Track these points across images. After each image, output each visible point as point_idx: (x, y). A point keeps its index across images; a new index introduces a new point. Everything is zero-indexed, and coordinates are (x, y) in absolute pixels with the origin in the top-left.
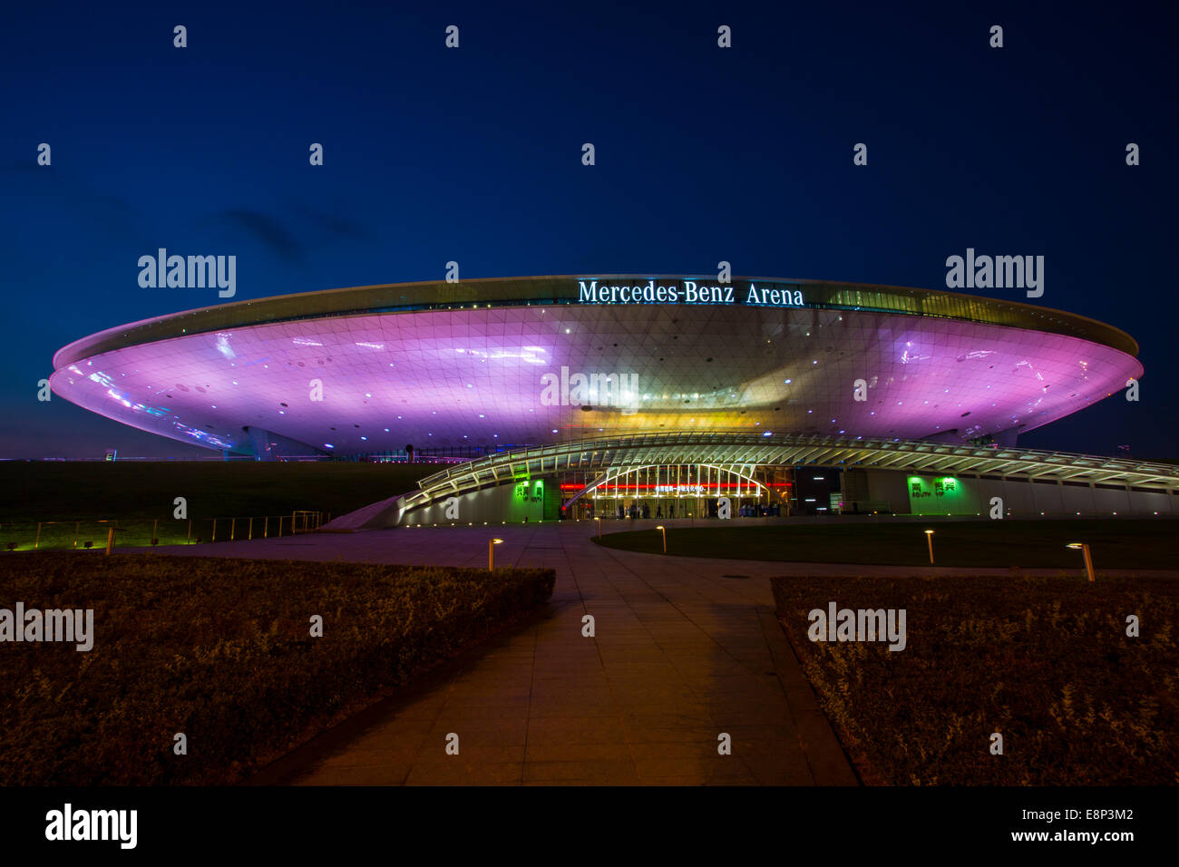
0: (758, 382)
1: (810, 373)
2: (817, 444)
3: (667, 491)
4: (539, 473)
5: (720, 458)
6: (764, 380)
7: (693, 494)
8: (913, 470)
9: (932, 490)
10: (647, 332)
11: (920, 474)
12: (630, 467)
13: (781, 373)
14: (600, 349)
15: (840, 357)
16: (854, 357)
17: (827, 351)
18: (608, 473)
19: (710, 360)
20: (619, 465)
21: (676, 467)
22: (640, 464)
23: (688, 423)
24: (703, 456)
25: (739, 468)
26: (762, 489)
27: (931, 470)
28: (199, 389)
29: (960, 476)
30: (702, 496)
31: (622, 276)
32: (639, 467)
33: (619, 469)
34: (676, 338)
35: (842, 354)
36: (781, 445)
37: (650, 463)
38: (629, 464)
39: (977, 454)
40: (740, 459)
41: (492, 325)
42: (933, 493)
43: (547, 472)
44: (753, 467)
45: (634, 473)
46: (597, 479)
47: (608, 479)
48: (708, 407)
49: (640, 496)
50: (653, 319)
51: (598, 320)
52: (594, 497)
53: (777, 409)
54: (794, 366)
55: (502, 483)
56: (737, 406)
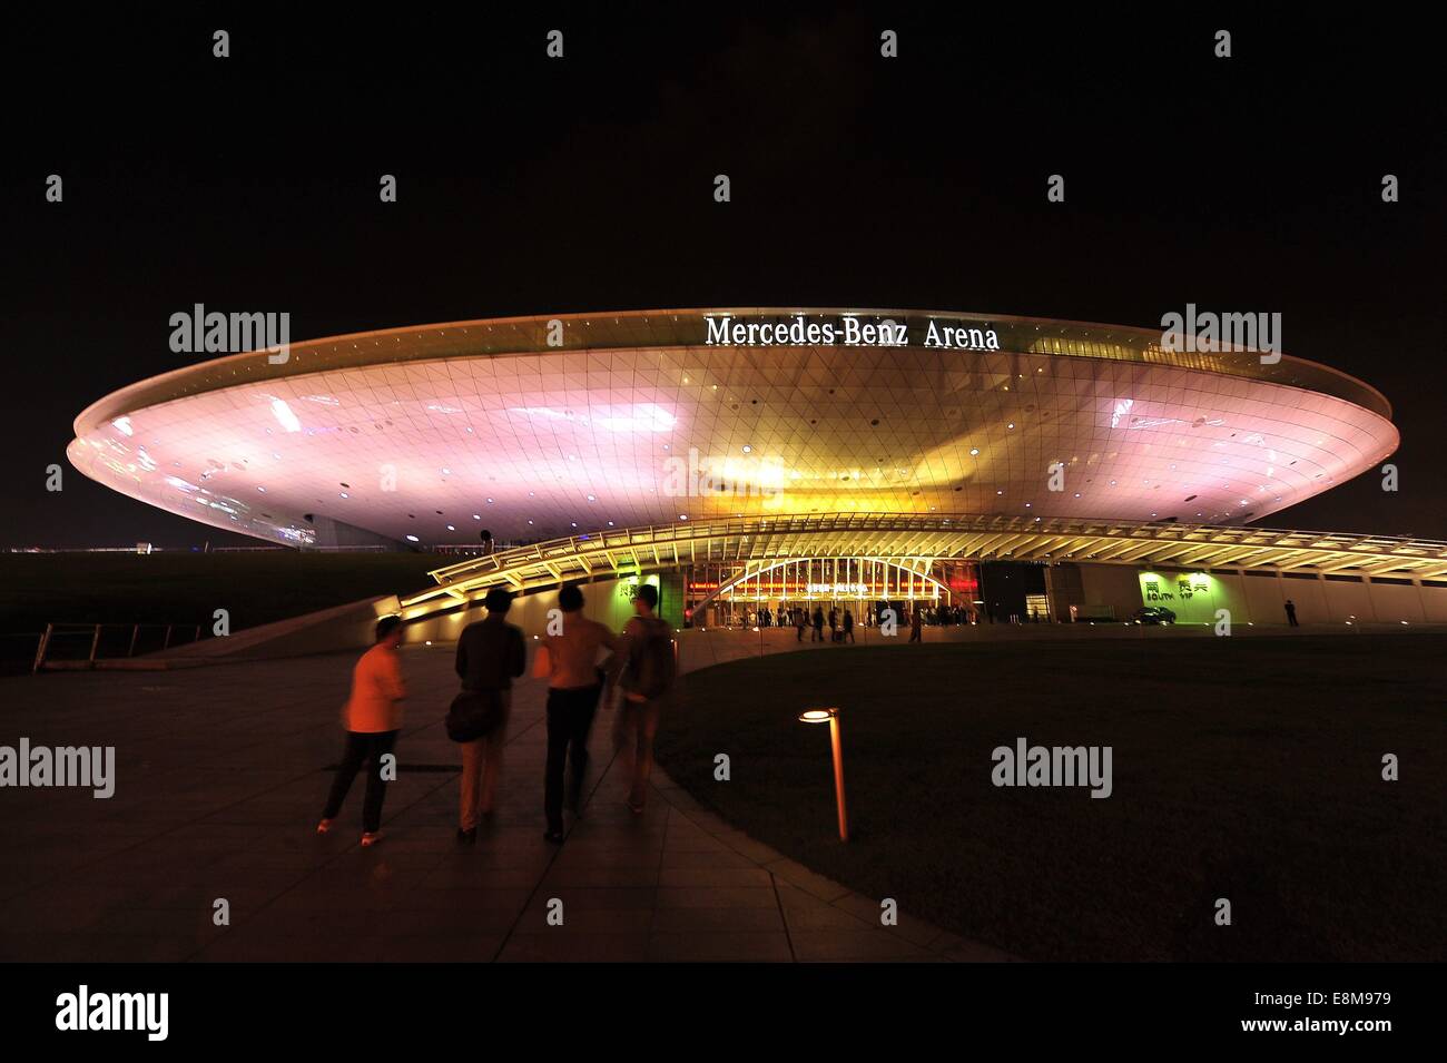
0: (935, 453)
1: (1004, 440)
2: (1018, 530)
3: (822, 590)
4: (653, 566)
5: (887, 550)
6: (944, 449)
7: (852, 596)
8: (1147, 564)
9: (1175, 590)
10: (794, 384)
11: (1157, 569)
12: (774, 560)
13: (967, 441)
14: (735, 407)
15: (1043, 418)
16: (1061, 419)
17: (1028, 411)
18: (747, 569)
19: (875, 423)
20: (761, 557)
21: (831, 561)
22: (787, 556)
23: (846, 506)
24: (866, 547)
25: (912, 562)
26: (940, 589)
27: (1172, 564)
28: (235, 465)
29: (1215, 572)
30: (865, 597)
31: (763, 311)
32: (787, 561)
33: (761, 562)
34: (832, 392)
35: (1046, 415)
36: (970, 531)
37: (800, 556)
38: (774, 557)
39: (1247, 541)
40: (912, 552)
41: (594, 374)
42: (1177, 595)
43: (665, 565)
44: (929, 562)
45: (781, 569)
46: (734, 576)
47: (747, 577)
48: (872, 487)
49: (788, 598)
50: (803, 365)
51: (731, 368)
52: (730, 599)
53: (958, 490)
54: (985, 432)
55: (598, 579)
56: (907, 484)
